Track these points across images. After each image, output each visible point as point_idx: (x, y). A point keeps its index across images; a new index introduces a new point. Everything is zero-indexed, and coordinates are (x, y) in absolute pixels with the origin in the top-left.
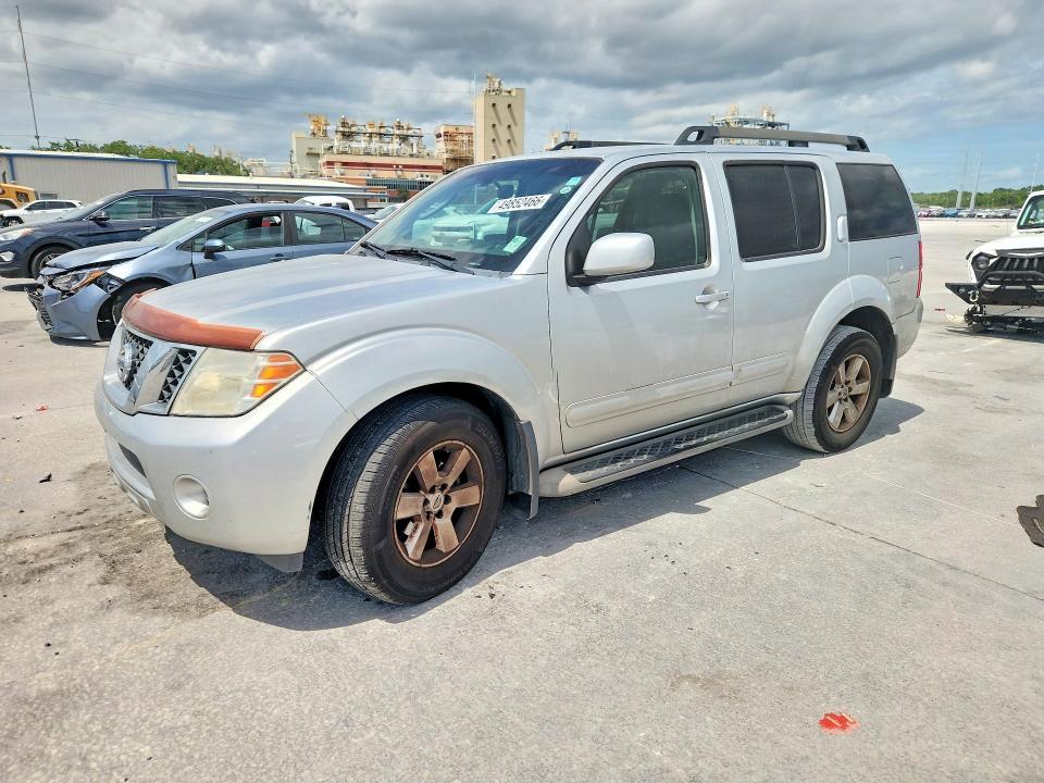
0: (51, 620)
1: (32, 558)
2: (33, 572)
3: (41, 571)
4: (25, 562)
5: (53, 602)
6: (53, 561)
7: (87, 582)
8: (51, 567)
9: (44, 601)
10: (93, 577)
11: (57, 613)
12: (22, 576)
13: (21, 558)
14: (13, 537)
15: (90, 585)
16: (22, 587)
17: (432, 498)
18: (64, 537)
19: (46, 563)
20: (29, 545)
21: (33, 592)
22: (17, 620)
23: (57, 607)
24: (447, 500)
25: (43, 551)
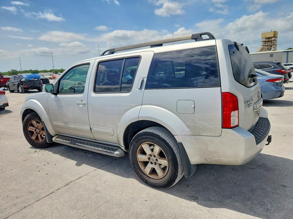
17: (39, 131)
24: (37, 133)
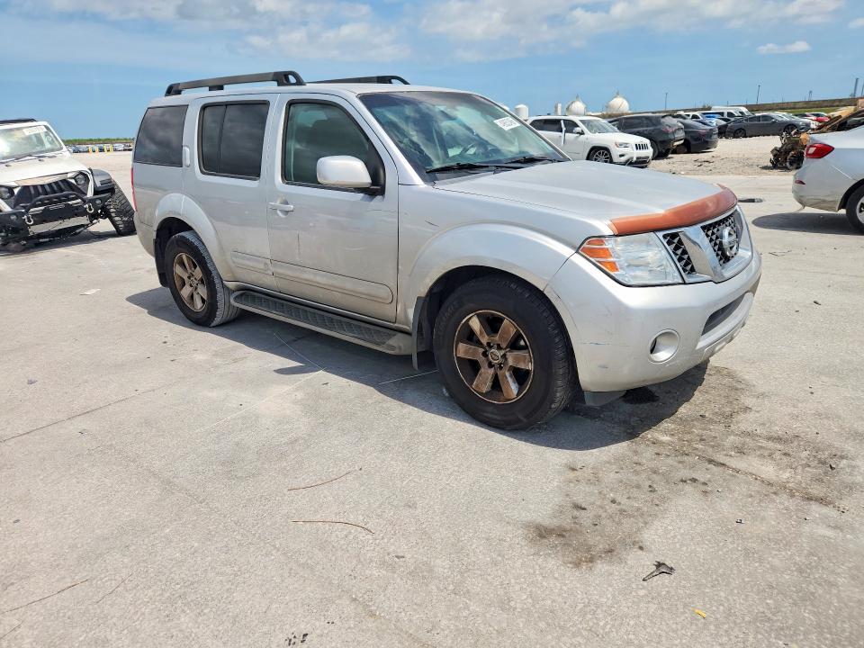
0: (800, 405)
1: (777, 456)
2: (786, 441)
3: (779, 439)
4: (785, 454)
5: (789, 415)
6: (764, 443)
7: (757, 415)
8: (769, 439)
9: (795, 417)
10: (751, 416)
11: (794, 406)
12: (796, 443)
13: (785, 459)
14: (774, 489)
15: (758, 412)
16: (802, 435)
18: (733, 463)
19: (770, 444)
20: (768, 470)
21: (797, 427)
22: (820, 415)
23: (790, 410)
25: (762, 456)
